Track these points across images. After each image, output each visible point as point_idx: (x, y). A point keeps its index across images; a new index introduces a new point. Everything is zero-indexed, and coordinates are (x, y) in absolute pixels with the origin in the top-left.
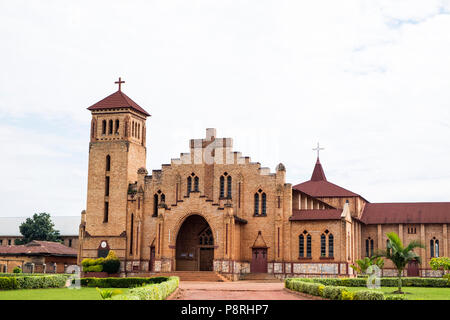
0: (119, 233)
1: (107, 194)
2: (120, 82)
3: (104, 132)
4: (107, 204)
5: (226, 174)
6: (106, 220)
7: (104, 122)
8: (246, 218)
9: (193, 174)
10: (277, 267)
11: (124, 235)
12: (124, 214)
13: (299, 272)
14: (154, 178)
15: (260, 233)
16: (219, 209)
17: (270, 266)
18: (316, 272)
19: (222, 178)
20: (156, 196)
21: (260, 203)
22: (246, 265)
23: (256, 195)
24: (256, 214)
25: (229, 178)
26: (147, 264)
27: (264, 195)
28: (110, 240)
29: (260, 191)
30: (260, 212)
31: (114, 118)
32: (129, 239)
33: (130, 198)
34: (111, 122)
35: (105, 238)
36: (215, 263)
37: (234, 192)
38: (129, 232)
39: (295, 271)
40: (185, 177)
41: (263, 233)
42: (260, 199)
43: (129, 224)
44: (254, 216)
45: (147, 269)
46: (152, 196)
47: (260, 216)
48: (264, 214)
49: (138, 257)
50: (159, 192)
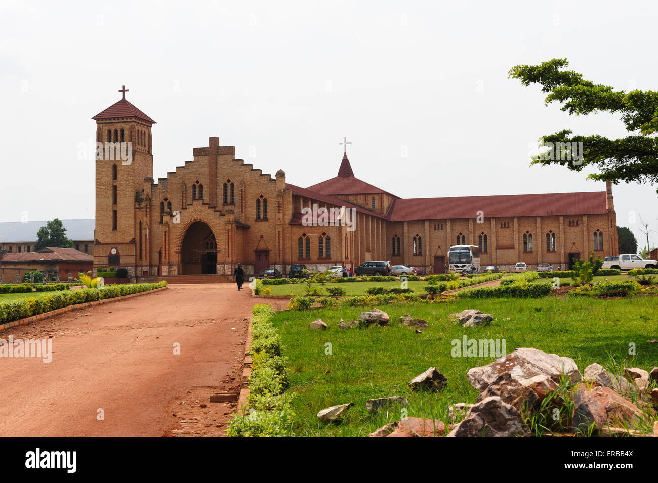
0: (128, 239)
1: (115, 202)
2: (124, 90)
3: (110, 141)
4: (115, 212)
5: (229, 181)
6: (115, 228)
7: (110, 132)
8: (249, 223)
9: (198, 182)
10: (279, 269)
11: (133, 241)
12: (132, 222)
14: (160, 186)
15: (262, 237)
16: (221, 215)
17: (272, 267)
19: (225, 185)
20: (162, 204)
21: (262, 208)
23: (258, 201)
24: (258, 219)
25: (232, 185)
26: (156, 269)
27: (265, 201)
28: (120, 247)
29: (262, 196)
30: (262, 217)
31: (119, 127)
32: (138, 245)
33: (137, 206)
34: (116, 131)
35: (115, 245)
36: (218, 266)
37: (237, 198)
38: (138, 239)
40: (190, 185)
41: (265, 237)
42: (262, 204)
43: (138, 231)
44: (256, 221)
45: (156, 274)
46: (159, 204)
47: (261, 221)
48: (265, 219)
49: (148, 263)
50: (166, 199)
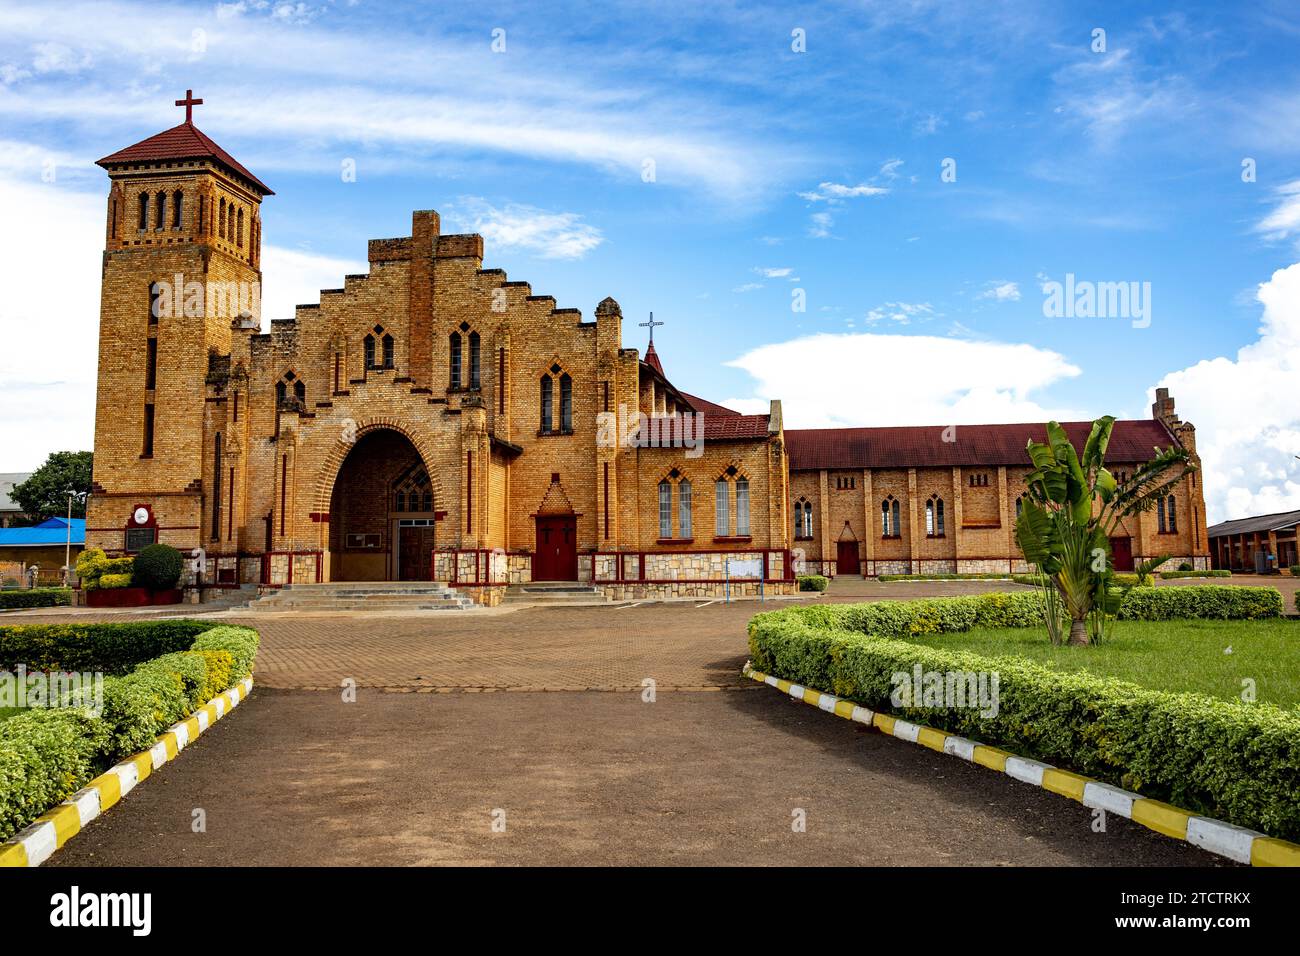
0: (182, 484)
1: (151, 384)
2: (189, 102)
3: (143, 225)
4: (150, 410)
5: (465, 326)
6: (148, 452)
7: (144, 197)
8: (519, 440)
9: (379, 329)
10: (604, 566)
11: (196, 488)
12: (195, 436)
13: (659, 576)
14: (274, 342)
15: (556, 477)
16: (448, 412)
17: (584, 562)
18: (704, 576)
19: (455, 339)
20: (281, 387)
21: (556, 401)
22: (520, 561)
23: (546, 381)
24: (544, 431)
25: (475, 339)
26: (257, 565)
27: (566, 381)
28: (158, 505)
29: (556, 369)
30: (555, 424)
31: (170, 186)
32: (210, 500)
33: (211, 393)
34: (161, 196)
35: (146, 498)
36: (437, 557)
37: (485, 374)
38: (209, 483)
39: (648, 576)
40: (358, 337)
41: (564, 478)
42: (556, 389)
43: (211, 461)
44: (540, 435)
45: (257, 577)
46: (271, 388)
47: (556, 434)
48: (566, 430)
49: (234, 547)
50: (290, 376)
